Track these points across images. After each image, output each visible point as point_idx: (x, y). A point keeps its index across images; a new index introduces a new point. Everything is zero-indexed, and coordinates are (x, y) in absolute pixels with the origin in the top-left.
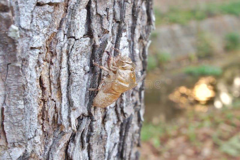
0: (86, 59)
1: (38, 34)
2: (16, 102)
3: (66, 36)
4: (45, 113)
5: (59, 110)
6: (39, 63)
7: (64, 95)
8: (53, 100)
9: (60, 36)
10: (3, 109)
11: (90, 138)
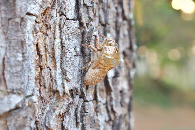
0: (76, 40)
1: (35, 4)
2: (15, 54)
3: (58, 13)
4: (42, 79)
5: (54, 78)
6: (36, 30)
7: (58, 64)
8: (48, 68)
9: (53, 13)
10: (4, 59)
11: (83, 118)
